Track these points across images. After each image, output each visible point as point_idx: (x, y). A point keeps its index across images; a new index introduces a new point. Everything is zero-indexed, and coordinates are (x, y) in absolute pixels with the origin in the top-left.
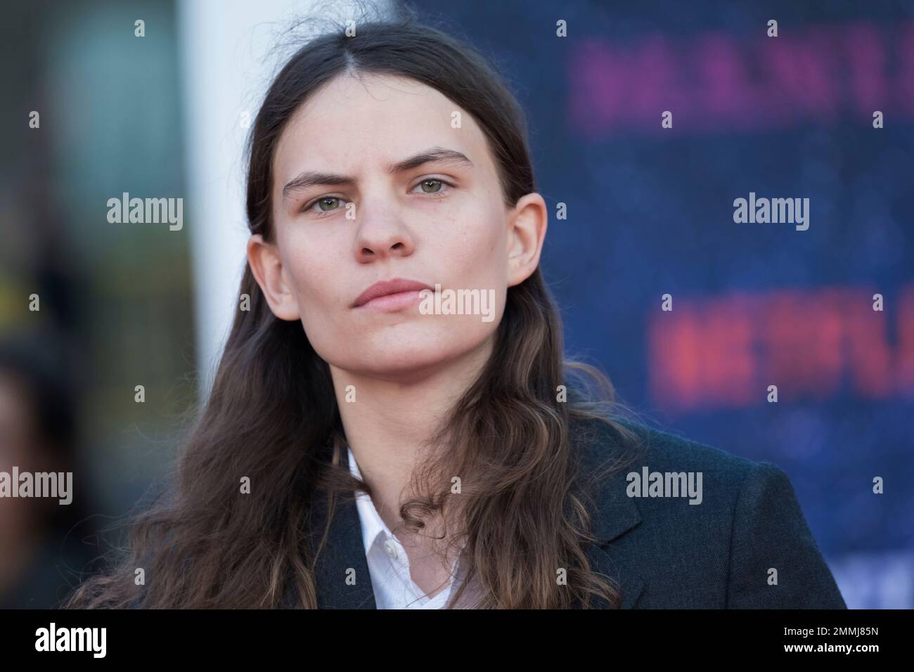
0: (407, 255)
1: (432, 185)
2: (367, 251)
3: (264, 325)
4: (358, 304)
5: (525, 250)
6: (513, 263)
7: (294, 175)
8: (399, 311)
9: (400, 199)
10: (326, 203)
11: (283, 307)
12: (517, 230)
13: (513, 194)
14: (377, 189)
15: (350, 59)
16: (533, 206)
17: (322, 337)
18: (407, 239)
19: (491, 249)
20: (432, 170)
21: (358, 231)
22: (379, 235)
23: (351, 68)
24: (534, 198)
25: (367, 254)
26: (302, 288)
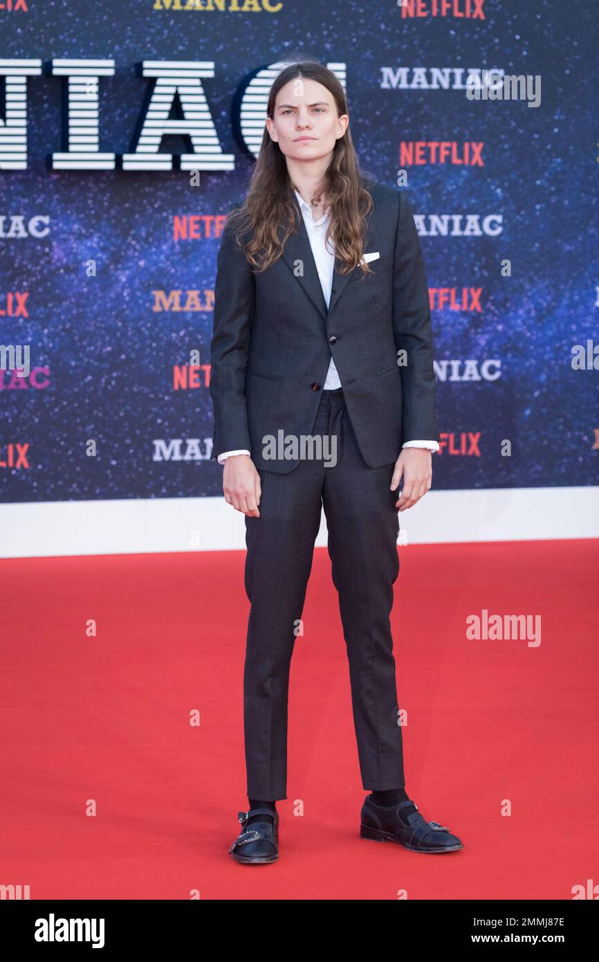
0: (310, 129)
1: (318, 110)
2: (299, 127)
3: (270, 144)
4: (295, 141)
5: (341, 130)
6: (338, 133)
7: (281, 104)
8: (306, 144)
9: (310, 115)
10: (288, 112)
11: (275, 138)
12: (340, 124)
13: (340, 115)
14: (304, 111)
15: (300, 73)
16: (345, 118)
17: (284, 148)
18: (310, 126)
19: (333, 130)
20: (318, 107)
21: (297, 122)
22: (303, 124)
23: (300, 76)
24: (345, 116)
25: (299, 128)
26: (280, 134)
